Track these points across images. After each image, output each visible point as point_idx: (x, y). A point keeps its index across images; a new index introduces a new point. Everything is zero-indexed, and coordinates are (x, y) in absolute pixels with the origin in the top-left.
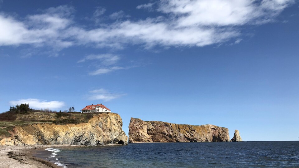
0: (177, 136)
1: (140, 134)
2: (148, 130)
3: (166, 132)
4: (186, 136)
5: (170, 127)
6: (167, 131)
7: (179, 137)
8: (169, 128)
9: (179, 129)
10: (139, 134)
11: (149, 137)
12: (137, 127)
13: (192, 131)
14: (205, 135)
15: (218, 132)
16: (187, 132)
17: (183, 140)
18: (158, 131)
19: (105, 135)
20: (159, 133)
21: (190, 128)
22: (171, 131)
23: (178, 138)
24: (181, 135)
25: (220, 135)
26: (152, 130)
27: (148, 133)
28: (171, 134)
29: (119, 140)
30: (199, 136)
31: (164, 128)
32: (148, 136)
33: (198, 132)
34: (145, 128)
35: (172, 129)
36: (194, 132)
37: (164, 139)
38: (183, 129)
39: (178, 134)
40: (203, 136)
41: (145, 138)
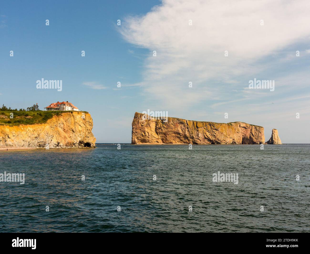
0: (194, 136)
1: (147, 134)
2: (156, 129)
3: (181, 132)
4: (206, 136)
5: (186, 124)
6: (182, 130)
7: (197, 137)
8: (185, 126)
9: (198, 127)
10: (145, 134)
11: (158, 138)
12: (143, 124)
13: (215, 130)
14: (231, 136)
15: (250, 132)
16: (208, 131)
17: (202, 141)
18: (170, 129)
19: (67, 136)
20: (171, 133)
21: (212, 126)
22: (187, 130)
23: (195, 139)
24: (199, 136)
25: (253, 135)
26: (162, 128)
27: (157, 133)
28: (187, 133)
29: (85, 142)
30: (223, 137)
31: (178, 126)
32: (156, 136)
33: (222, 131)
34: (153, 125)
35: (188, 128)
36: (217, 132)
37: (178, 140)
38: (203, 128)
39: (196, 134)
40: (228, 136)
41: (153, 138)
